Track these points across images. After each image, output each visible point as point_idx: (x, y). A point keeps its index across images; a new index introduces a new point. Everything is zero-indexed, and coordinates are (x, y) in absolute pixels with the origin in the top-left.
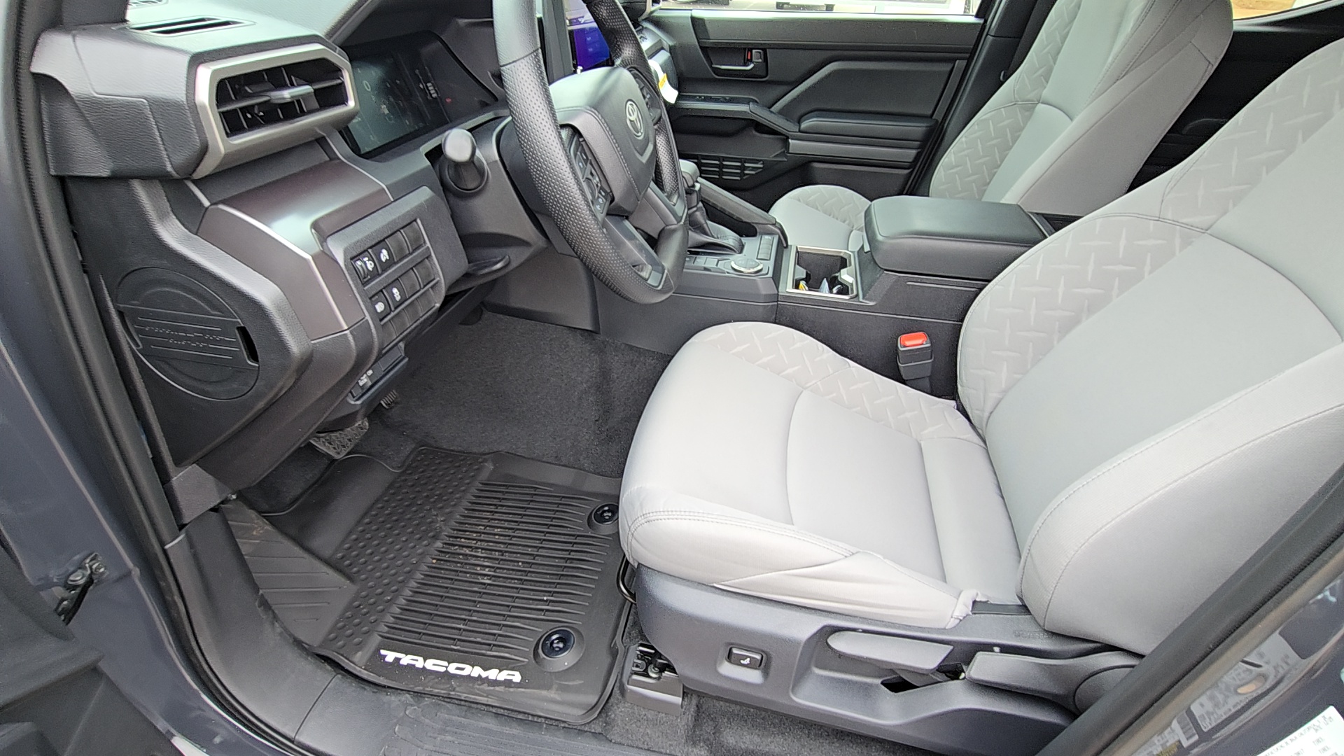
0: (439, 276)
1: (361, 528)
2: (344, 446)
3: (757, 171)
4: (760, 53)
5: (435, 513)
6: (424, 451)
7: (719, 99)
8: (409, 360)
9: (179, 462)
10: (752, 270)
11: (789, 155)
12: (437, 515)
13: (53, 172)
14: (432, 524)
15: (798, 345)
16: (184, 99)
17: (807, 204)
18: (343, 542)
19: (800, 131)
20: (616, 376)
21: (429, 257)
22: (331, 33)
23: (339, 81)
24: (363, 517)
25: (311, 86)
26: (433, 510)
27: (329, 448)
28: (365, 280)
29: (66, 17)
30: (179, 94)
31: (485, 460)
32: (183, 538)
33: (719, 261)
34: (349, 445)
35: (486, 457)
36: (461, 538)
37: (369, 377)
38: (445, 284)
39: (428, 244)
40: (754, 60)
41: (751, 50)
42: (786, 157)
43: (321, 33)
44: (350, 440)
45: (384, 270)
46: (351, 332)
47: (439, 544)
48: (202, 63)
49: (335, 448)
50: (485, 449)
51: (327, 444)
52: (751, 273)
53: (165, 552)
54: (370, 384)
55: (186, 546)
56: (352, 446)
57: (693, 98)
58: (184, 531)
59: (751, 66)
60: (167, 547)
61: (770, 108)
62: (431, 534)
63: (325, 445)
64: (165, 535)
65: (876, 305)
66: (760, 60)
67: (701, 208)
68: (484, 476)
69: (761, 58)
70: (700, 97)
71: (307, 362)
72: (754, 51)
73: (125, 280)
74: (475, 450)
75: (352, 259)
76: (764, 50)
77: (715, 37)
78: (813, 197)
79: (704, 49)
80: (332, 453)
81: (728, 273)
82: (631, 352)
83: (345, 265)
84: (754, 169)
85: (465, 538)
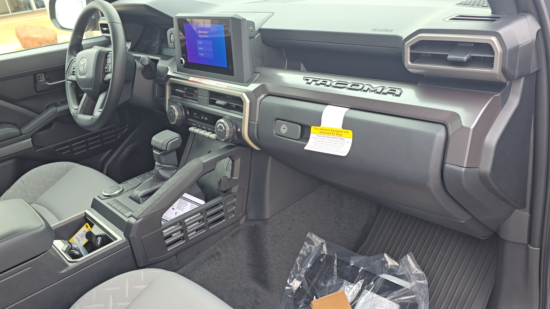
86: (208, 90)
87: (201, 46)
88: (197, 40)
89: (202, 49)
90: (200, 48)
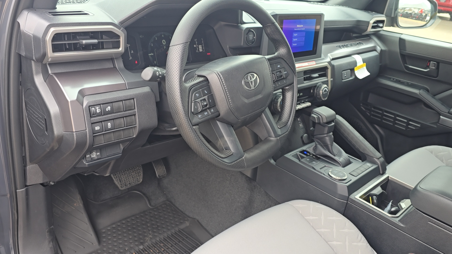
0: (137, 124)
1: (119, 224)
2: (126, 185)
3: (416, 128)
4: (435, 63)
5: (150, 232)
6: (167, 204)
7: (404, 83)
8: (122, 155)
9: (31, 161)
10: (338, 178)
11: (438, 124)
12: (150, 234)
13: (17, 52)
14: (146, 237)
15: (346, 230)
16: (41, 38)
17: (437, 156)
18: (109, 226)
19: (449, 113)
20: (256, 206)
21: (135, 115)
22: (122, 23)
23: (118, 40)
24: (123, 220)
25: (98, 40)
26: (151, 231)
27: (118, 183)
28: (93, 116)
29: (35, 5)
30: (40, 35)
31: (187, 220)
32: (24, 190)
33: (325, 166)
34: (129, 185)
35: (189, 219)
36: (151, 249)
37: (97, 155)
38: (139, 129)
39: (136, 110)
40: (430, 67)
41: (430, 61)
42: (437, 125)
43: (116, 22)
44: (130, 184)
45: (104, 115)
46: (76, 134)
47: (141, 247)
48: (53, 27)
49: (121, 184)
50: (191, 215)
51: (119, 181)
52: (336, 179)
53: (16, 192)
54: (96, 158)
55: (24, 193)
56: (130, 187)
57: (389, 79)
58: (26, 188)
59: (428, 70)
60: (17, 191)
61: (435, 96)
62: (142, 241)
63: (117, 181)
64: (18, 186)
65: (405, 227)
66: (434, 68)
67: (330, 136)
68: (182, 227)
69: (435, 67)
70: (394, 79)
71: (61, 139)
72: (431, 62)
73: (27, 91)
74: (187, 213)
75: (89, 106)
76: (438, 63)
77: (409, 50)
78: (442, 153)
79: (403, 56)
80: (119, 186)
81: (324, 174)
82: (266, 196)
83: (85, 107)
84: (415, 126)
85: (153, 251)
86: (303, 71)
87: (296, 37)
88: (293, 33)
89: (296, 39)
90: (294, 40)
